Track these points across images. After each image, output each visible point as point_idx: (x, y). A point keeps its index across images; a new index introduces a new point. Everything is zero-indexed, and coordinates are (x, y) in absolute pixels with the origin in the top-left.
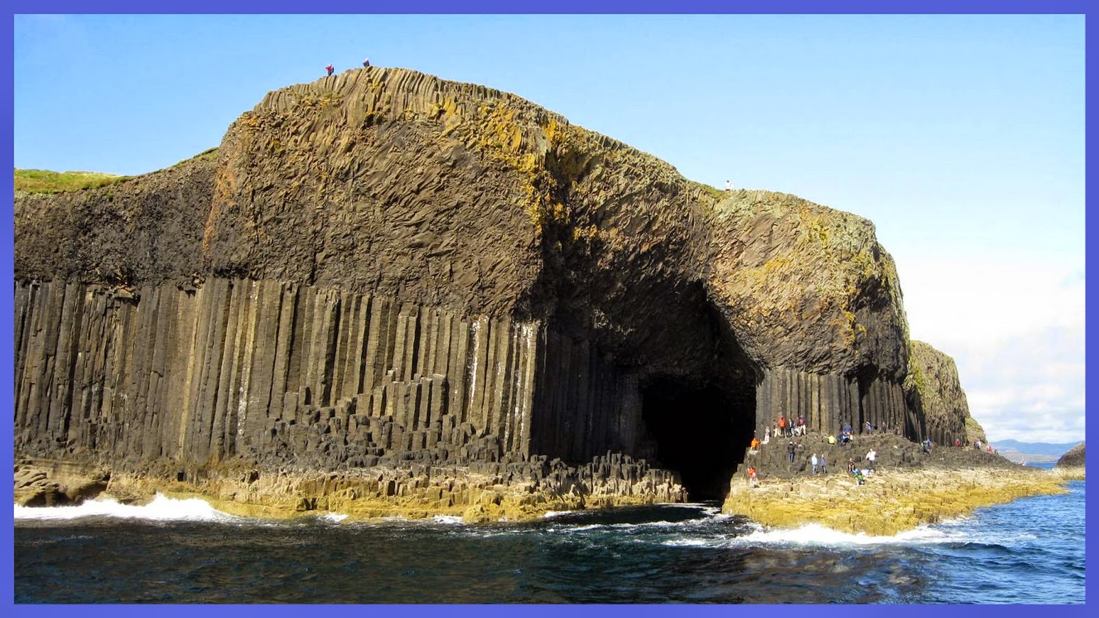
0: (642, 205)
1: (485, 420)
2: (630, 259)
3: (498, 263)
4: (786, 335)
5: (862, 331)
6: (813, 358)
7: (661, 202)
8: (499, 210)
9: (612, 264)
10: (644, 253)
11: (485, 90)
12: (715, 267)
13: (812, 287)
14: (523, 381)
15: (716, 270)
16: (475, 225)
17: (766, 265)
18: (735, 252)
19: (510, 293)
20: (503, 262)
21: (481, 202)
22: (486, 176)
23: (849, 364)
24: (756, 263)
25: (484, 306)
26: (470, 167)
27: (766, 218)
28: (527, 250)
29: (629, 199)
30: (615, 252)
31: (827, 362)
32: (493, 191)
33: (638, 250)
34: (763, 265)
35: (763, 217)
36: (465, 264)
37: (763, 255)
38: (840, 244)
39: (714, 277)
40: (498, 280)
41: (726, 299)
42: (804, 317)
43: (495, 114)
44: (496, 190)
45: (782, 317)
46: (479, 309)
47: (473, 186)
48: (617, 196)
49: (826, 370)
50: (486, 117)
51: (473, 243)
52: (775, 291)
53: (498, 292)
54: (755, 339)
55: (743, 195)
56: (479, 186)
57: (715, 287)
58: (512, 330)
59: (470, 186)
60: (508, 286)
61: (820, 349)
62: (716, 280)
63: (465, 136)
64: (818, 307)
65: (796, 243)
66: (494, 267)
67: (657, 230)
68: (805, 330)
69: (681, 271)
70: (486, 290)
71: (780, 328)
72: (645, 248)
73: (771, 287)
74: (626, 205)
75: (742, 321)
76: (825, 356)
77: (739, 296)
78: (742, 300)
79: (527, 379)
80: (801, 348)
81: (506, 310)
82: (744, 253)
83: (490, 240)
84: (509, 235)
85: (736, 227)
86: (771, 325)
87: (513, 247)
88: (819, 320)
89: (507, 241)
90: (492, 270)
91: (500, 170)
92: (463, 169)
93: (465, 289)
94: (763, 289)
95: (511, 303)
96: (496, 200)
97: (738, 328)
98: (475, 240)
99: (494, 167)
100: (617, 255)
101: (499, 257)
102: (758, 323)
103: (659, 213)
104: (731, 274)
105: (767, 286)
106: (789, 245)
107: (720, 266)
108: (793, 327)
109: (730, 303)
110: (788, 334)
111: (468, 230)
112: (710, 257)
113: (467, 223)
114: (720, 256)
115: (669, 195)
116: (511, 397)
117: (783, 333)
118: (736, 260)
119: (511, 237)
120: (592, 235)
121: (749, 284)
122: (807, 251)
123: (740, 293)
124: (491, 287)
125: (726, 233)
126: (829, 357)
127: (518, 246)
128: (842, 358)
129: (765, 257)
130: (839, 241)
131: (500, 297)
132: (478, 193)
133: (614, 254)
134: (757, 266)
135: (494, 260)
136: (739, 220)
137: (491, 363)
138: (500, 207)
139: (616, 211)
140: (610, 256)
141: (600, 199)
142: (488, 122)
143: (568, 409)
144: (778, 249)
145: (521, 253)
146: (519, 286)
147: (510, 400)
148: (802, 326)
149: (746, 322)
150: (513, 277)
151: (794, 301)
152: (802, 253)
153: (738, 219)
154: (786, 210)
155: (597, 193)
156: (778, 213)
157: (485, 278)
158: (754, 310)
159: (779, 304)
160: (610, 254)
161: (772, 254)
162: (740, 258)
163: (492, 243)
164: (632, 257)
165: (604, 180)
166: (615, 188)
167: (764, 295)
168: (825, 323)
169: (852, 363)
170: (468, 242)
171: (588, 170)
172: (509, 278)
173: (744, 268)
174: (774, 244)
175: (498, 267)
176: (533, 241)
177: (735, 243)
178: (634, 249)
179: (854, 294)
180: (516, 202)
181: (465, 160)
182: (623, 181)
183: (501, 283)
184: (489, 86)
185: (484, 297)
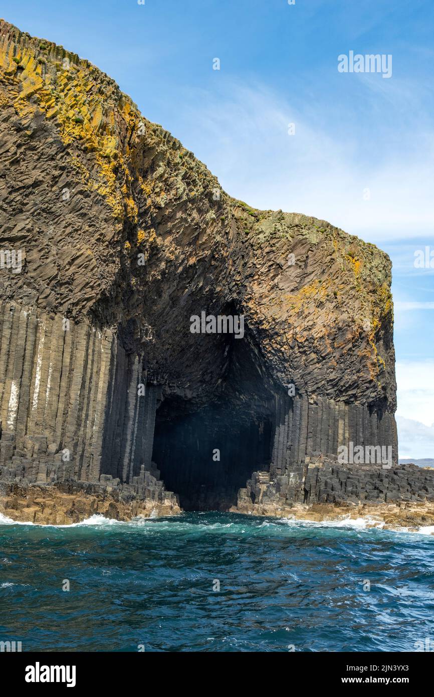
0: (195, 214)
1: (59, 433)
2: (179, 271)
3: (78, 257)
4: (318, 363)
5: (382, 364)
6: (342, 386)
7: (210, 213)
8: (80, 196)
9: (163, 273)
10: (190, 266)
11: (64, 51)
12: (251, 288)
13: (345, 316)
14: (96, 393)
15: (252, 291)
16: (53, 210)
17: (301, 291)
18: (272, 275)
19: (90, 293)
20: (83, 257)
21: (60, 184)
22: (68, 154)
23: (373, 395)
24: (292, 288)
25: (61, 304)
26: (50, 140)
27: (302, 243)
28: (107, 246)
29: (183, 206)
30: (168, 261)
31: (354, 392)
32: (74, 172)
33: (186, 262)
34: (298, 289)
35: (300, 241)
36: (42, 253)
37: (298, 280)
38: (369, 275)
39: (250, 299)
40: (76, 276)
41: (261, 322)
42: (336, 346)
43: (75, 83)
44: (78, 173)
45: (316, 343)
46: (56, 307)
47: (52, 163)
48: (176, 200)
49: (352, 400)
50: (66, 85)
51: (50, 230)
52: (310, 317)
53: (77, 290)
54: (286, 365)
55: (281, 216)
56: (61, 164)
57: (250, 309)
58: (88, 335)
59: (49, 163)
60: (88, 283)
61: (349, 378)
62: (252, 302)
63: (47, 102)
64: (350, 336)
65: (331, 271)
66: (73, 260)
67: (204, 243)
68: (336, 358)
69: (218, 289)
70: (63, 287)
71: (313, 356)
72: (192, 261)
73: (306, 313)
74: (181, 212)
75: (275, 345)
76: (353, 384)
77: (274, 320)
78: (277, 323)
79: (100, 390)
80: (332, 376)
81: (85, 312)
82: (279, 276)
83: (69, 230)
84: (90, 226)
85: (274, 248)
86: (305, 351)
87: (93, 241)
88: (350, 349)
89: (88, 233)
90: (70, 264)
91: (80, 150)
92: (43, 141)
93: (41, 282)
94: (299, 314)
95: (90, 304)
96: (78, 183)
97: (270, 352)
98: (52, 227)
99: (75, 144)
100: (169, 264)
101: (79, 250)
102: (292, 348)
103: (207, 224)
104: (266, 297)
105: (302, 312)
106: (323, 272)
107: (256, 287)
108: (326, 355)
109: (264, 327)
110: (321, 361)
111: (45, 215)
112: (247, 277)
113: (44, 207)
114: (256, 277)
115: (216, 207)
116: (85, 409)
117: (316, 360)
118: (272, 283)
119: (91, 229)
120: (151, 240)
121: (285, 308)
122: (341, 279)
123: (276, 317)
124: (69, 284)
125: (264, 254)
126: (357, 386)
127: (98, 240)
128: (368, 388)
129: (300, 282)
130: (368, 273)
131: (79, 295)
132: (57, 173)
133: (167, 264)
134: (292, 290)
135: (74, 252)
136: (278, 242)
137: (66, 370)
138: (81, 192)
139: (171, 217)
140: (163, 265)
141: (162, 200)
142: (69, 90)
143: (118, 426)
144: (313, 275)
145: (101, 248)
146: (99, 285)
147: (84, 412)
148: (334, 354)
149: (279, 346)
150: (93, 275)
151: (329, 328)
152: (336, 281)
153: (276, 240)
154: (321, 236)
155: (158, 194)
156: (314, 237)
157: (63, 272)
158: (289, 335)
159: (313, 331)
160: (163, 263)
161: (307, 280)
162: (276, 281)
163: (71, 233)
164: (181, 269)
165: (166, 180)
166: (173, 192)
167: (300, 320)
168: (355, 353)
169: (375, 393)
170: (44, 228)
171: (153, 168)
172: (90, 274)
173: (279, 292)
174: (310, 269)
175: (77, 262)
176: (113, 237)
177: (272, 265)
178: (183, 261)
179: (377, 326)
180: (97, 190)
181: (46, 131)
182: (181, 186)
183: (80, 280)
184: (68, 49)
185: (61, 294)
